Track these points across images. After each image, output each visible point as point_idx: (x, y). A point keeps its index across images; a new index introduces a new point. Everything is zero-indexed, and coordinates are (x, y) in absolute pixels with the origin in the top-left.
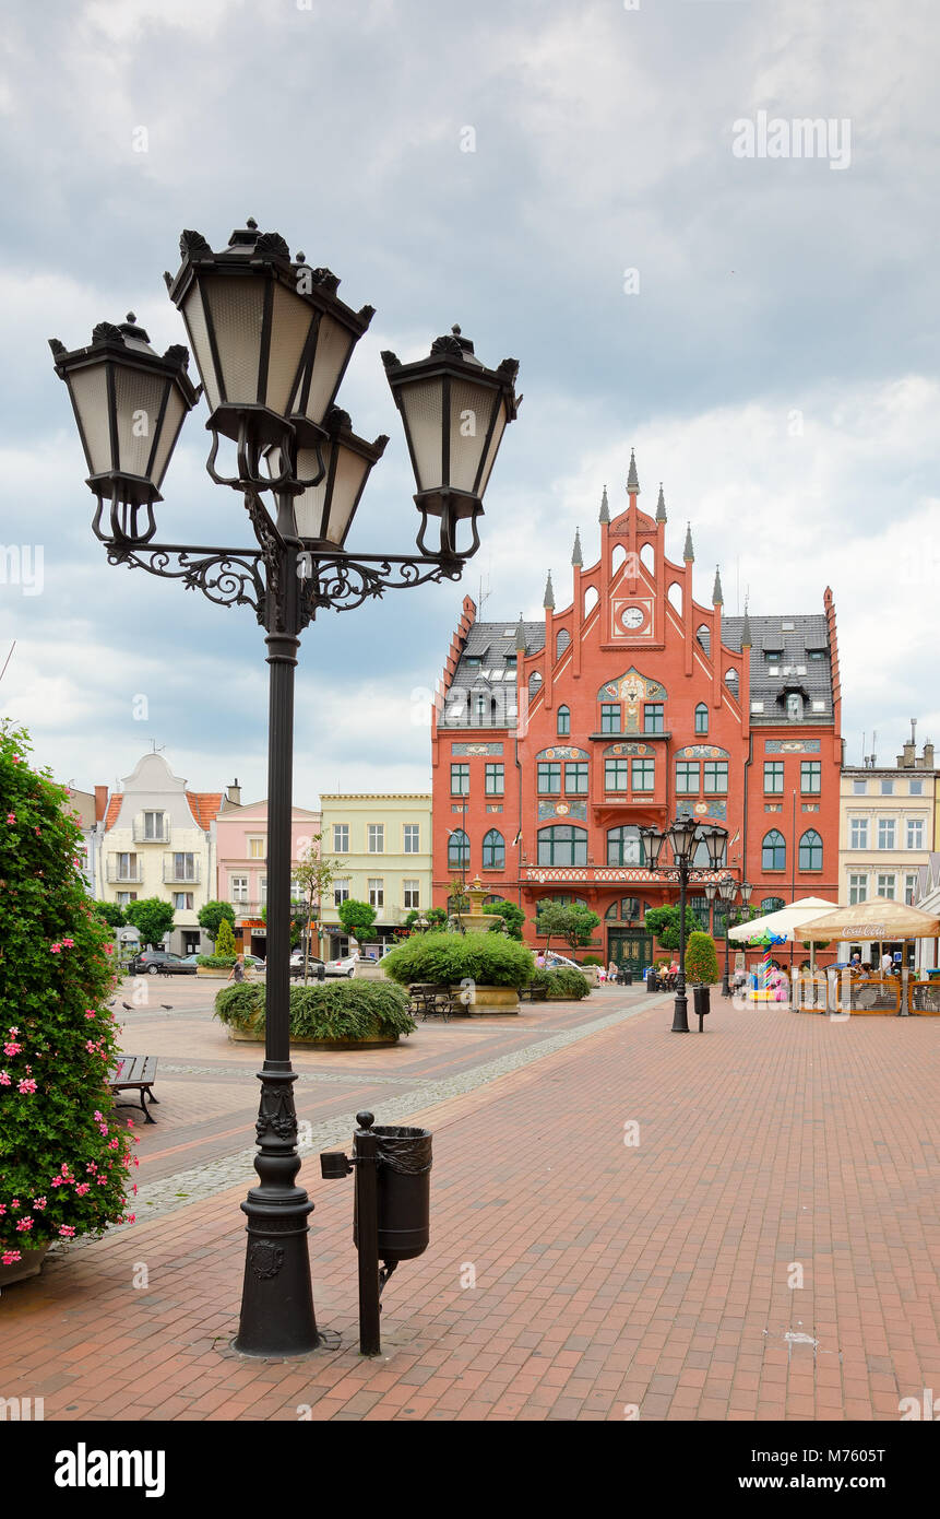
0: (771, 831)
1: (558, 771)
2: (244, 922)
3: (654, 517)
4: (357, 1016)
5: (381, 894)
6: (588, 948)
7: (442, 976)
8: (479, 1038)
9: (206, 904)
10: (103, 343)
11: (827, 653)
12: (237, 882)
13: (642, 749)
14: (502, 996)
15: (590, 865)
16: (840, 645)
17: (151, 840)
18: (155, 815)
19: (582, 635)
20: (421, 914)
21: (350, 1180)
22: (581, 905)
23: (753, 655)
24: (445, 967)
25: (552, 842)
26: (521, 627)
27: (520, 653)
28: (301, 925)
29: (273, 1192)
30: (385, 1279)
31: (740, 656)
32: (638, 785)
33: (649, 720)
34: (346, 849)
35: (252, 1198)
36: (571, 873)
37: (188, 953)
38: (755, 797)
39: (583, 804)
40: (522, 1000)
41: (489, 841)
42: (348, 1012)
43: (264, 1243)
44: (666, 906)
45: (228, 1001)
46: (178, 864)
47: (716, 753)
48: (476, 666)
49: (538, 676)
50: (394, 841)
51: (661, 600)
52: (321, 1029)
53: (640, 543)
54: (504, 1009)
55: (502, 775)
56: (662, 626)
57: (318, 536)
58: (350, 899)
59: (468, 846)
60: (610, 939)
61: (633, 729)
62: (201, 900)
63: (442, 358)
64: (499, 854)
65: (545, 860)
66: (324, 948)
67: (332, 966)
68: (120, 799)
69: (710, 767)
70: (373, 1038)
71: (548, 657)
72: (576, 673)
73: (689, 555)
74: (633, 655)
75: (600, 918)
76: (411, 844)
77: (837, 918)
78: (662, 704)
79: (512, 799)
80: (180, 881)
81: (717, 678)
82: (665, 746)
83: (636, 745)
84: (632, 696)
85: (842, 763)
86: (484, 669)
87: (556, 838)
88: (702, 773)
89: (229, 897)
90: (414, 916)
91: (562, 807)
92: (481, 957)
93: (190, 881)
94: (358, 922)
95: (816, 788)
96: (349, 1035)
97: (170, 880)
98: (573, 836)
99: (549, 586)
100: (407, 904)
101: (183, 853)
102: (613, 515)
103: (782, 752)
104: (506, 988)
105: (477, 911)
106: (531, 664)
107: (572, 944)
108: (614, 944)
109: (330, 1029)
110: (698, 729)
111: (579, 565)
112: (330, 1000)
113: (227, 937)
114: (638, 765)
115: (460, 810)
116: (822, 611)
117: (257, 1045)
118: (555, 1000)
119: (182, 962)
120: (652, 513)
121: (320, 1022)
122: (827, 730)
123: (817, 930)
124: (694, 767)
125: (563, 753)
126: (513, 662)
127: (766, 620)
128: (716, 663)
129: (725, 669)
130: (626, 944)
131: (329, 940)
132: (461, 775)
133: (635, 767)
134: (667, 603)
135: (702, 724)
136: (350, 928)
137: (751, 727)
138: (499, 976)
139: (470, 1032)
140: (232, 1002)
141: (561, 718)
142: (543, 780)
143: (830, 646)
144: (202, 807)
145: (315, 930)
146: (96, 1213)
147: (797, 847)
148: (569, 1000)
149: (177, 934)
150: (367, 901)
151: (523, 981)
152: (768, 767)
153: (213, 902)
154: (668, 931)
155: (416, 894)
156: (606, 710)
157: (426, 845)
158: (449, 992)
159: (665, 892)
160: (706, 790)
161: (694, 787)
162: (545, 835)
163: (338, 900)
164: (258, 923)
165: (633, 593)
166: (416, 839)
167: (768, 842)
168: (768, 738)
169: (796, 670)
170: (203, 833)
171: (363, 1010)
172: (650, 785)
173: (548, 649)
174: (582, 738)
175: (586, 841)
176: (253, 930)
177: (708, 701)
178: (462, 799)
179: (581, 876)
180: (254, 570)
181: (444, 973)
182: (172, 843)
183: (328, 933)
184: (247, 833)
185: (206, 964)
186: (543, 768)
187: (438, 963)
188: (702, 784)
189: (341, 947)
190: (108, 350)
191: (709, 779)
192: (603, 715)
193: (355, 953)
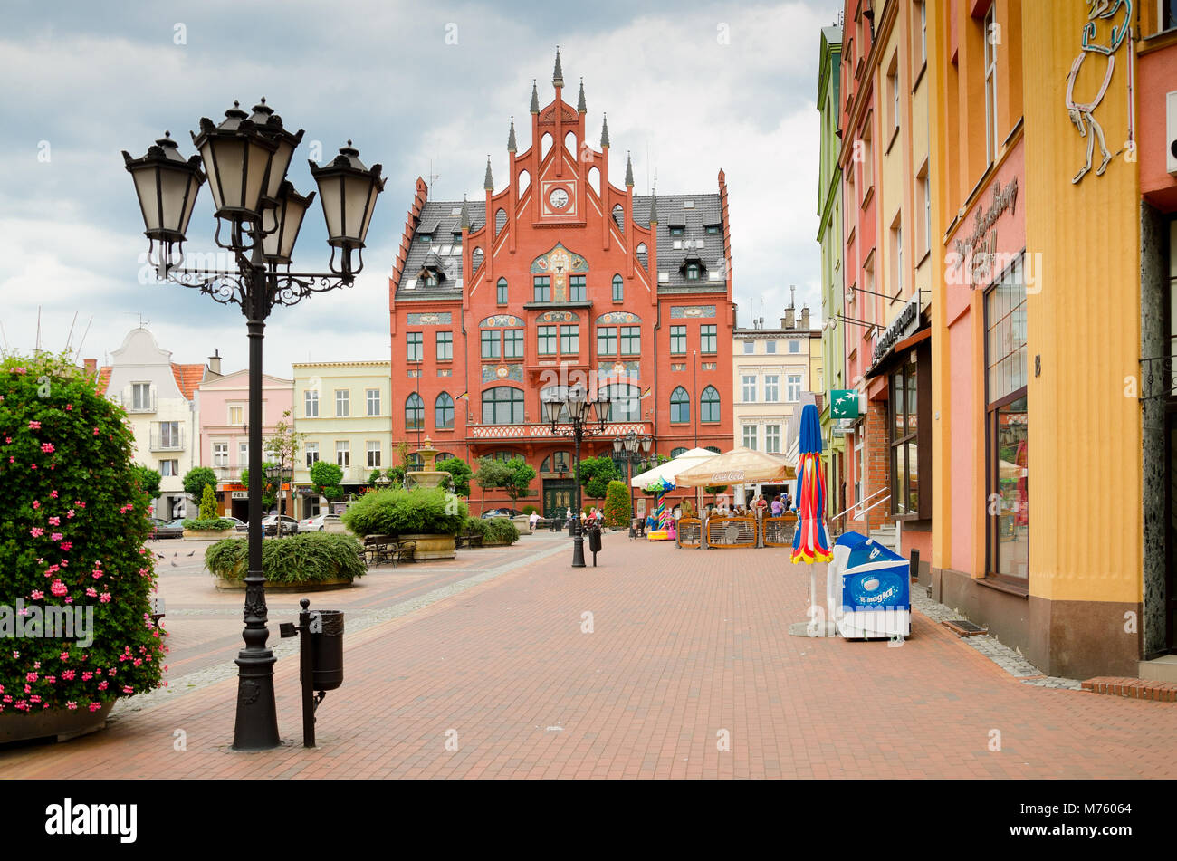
0: (677, 388)
1: (498, 337)
2: (225, 486)
3: (576, 108)
4: (319, 563)
5: (347, 455)
6: (525, 499)
7: (392, 527)
8: (418, 578)
9: (190, 470)
10: (154, 157)
11: (720, 228)
12: (218, 448)
13: (568, 317)
14: (440, 543)
15: (526, 423)
16: (731, 221)
17: (139, 411)
18: (142, 387)
19: (516, 214)
20: (382, 473)
21: (296, 640)
22: (520, 460)
23: (660, 231)
24: (394, 520)
25: (495, 402)
26: (465, 206)
27: (465, 231)
28: (275, 487)
29: (253, 651)
30: (318, 703)
31: (649, 232)
32: (565, 349)
33: (574, 290)
34: (316, 414)
35: (242, 655)
36: (510, 430)
37: (173, 518)
38: (663, 357)
39: (520, 367)
40: (459, 546)
41: (440, 403)
42: (312, 559)
43: (248, 682)
44: (590, 458)
45: (215, 555)
46: (164, 432)
47: (630, 319)
48: (427, 242)
49: (480, 251)
50: (358, 406)
51: (582, 182)
52: (290, 575)
53: (565, 131)
54: (443, 554)
55: (451, 342)
56: (584, 206)
57: (276, 253)
58: (320, 461)
59: (422, 408)
60: (545, 490)
61: (560, 298)
62: (185, 468)
63: (340, 166)
64: (450, 414)
65: (488, 419)
66: (297, 507)
67: (304, 525)
68: (109, 372)
69: (625, 332)
70: (332, 581)
71: (488, 234)
72: (512, 248)
73: (605, 142)
74: (559, 231)
75: (535, 471)
76: (373, 408)
77: (708, 466)
78: (584, 276)
79: (459, 365)
80: (166, 449)
81: (631, 251)
82: (587, 313)
83: (564, 312)
84: (560, 268)
85: (734, 326)
86: (434, 245)
87: (498, 399)
88: (620, 337)
89: (211, 463)
90: (376, 475)
91: (502, 370)
92: (423, 510)
93: (174, 448)
94: (328, 482)
95: (713, 349)
96: (313, 579)
97: (157, 449)
98: (512, 396)
99: (489, 170)
100: (371, 464)
101: (169, 423)
102: (541, 107)
103: (685, 317)
104: (444, 536)
105: (430, 468)
106: (474, 240)
107: (512, 496)
108: (549, 495)
109: (298, 575)
110: (615, 298)
111: (514, 151)
112: (297, 550)
113: (210, 500)
114: (565, 331)
115: (415, 375)
116: (717, 190)
117: (238, 591)
118: (489, 546)
119: (169, 527)
120: (574, 105)
121: (290, 568)
122: (721, 297)
123: (692, 477)
124: (612, 332)
125: (502, 321)
126: (459, 239)
127: (671, 199)
128: (629, 238)
129: (636, 245)
130: (559, 494)
131: (302, 500)
132: (415, 343)
133: (563, 333)
134: (587, 186)
135: (619, 293)
136: (320, 487)
137: (658, 295)
138: (438, 526)
139: (412, 573)
140: (219, 555)
141: (500, 289)
142: (486, 346)
143: (723, 221)
144: (186, 378)
145: (289, 491)
146: (145, 680)
147: (698, 401)
148: (501, 545)
149: (163, 501)
150: (335, 462)
151: (458, 529)
152: (674, 331)
153: (196, 468)
154: (593, 481)
155: (378, 454)
156: (538, 281)
157: (386, 409)
158: (398, 541)
159: (590, 446)
160: (623, 352)
161: (613, 350)
162: (488, 396)
163: (309, 462)
164: (237, 487)
165: (559, 176)
166: (377, 402)
167: (675, 398)
168: (673, 304)
169: (695, 244)
170: (187, 404)
171: (324, 557)
172: (575, 349)
173: (488, 227)
174: (518, 307)
175: (522, 401)
176: (233, 494)
177: (622, 272)
178: (416, 365)
179: (518, 433)
180: (239, 283)
181: (393, 525)
182: (159, 413)
183: (300, 493)
184: (227, 401)
185: (192, 528)
186: (486, 335)
187: (388, 516)
188: (619, 347)
189: (313, 506)
190: (157, 161)
191: (625, 342)
192: (535, 286)
193: (324, 510)
